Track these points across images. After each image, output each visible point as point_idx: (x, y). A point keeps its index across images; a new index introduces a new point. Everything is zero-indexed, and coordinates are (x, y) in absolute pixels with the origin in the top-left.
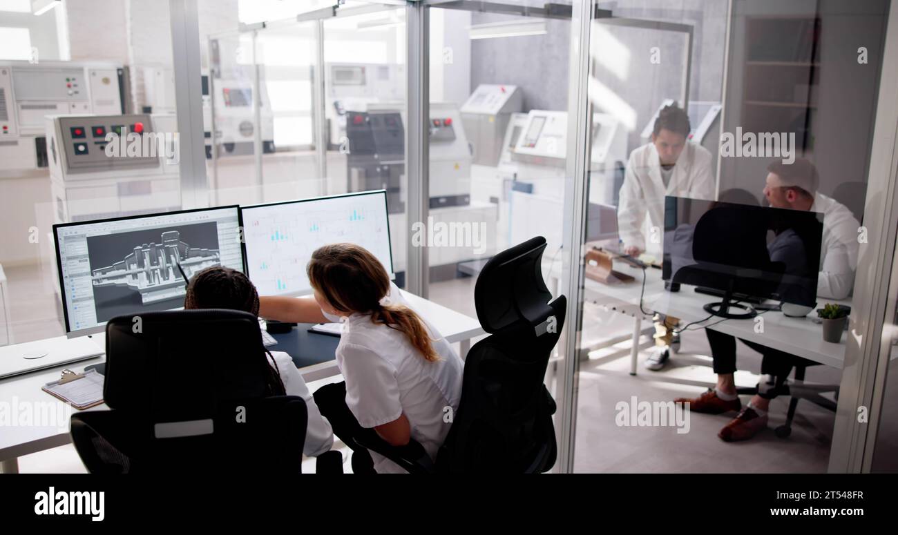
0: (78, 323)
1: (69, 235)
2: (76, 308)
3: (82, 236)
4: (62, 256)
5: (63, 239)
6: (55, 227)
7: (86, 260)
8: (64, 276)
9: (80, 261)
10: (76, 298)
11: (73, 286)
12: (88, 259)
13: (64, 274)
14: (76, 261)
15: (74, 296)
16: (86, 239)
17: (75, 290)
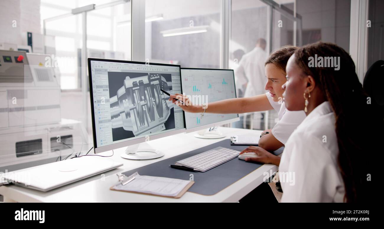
0: (101, 141)
1: (98, 68)
2: (100, 128)
3: (106, 70)
4: (93, 84)
5: (94, 70)
6: (89, 60)
7: (107, 90)
8: (94, 101)
9: (104, 90)
10: (101, 119)
11: (99, 110)
12: (108, 89)
13: (94, 100)
14: (101, 89)
15: (100, 118)
16: (107, 73)
17: (101, 114)
